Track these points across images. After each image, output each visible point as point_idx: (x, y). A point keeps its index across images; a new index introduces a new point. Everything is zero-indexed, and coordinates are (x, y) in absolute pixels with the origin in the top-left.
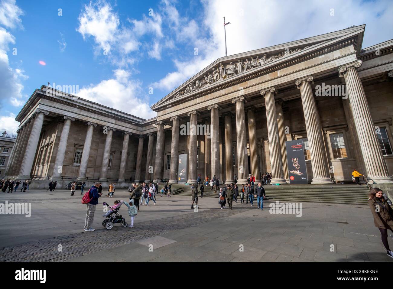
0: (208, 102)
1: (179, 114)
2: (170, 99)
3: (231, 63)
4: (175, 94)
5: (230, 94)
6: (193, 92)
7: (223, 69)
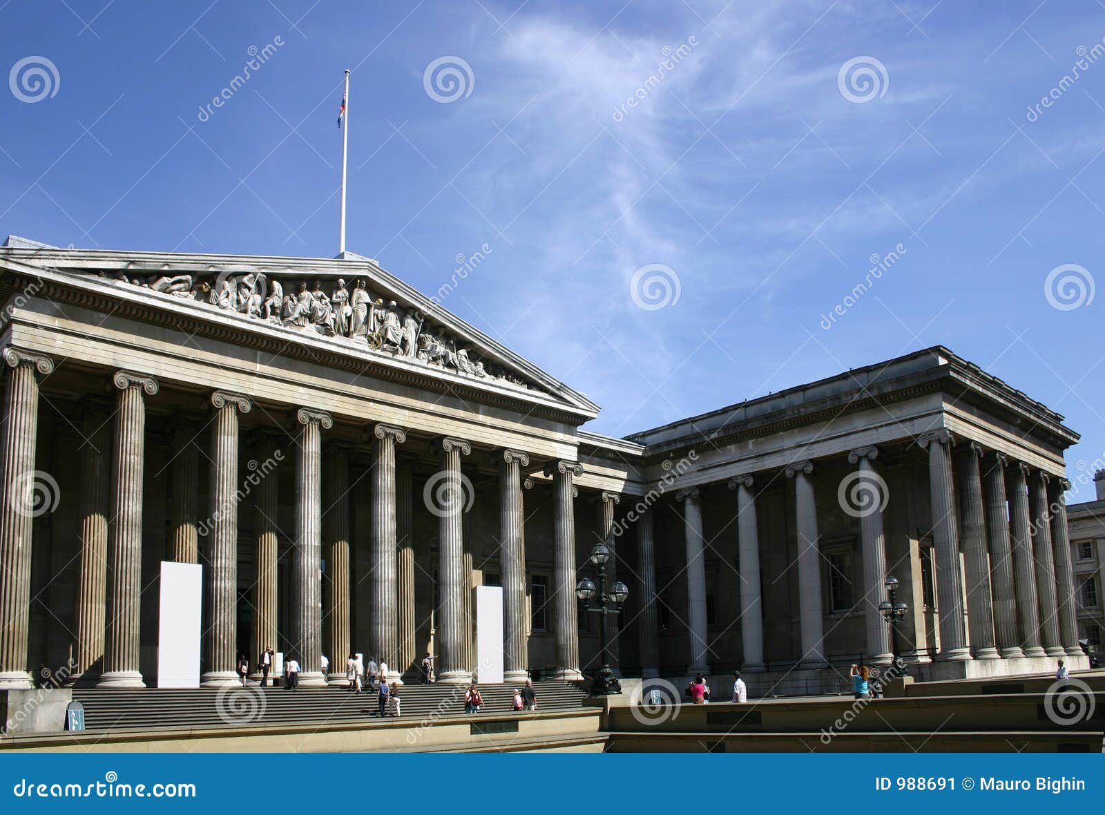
0: (301, 389)
1: (165, 374)
2: (132, 276)
3: (394, 303)
4: (171, 274)
5: (372, 404)
6: (258, 320)
7: (369, 305)
